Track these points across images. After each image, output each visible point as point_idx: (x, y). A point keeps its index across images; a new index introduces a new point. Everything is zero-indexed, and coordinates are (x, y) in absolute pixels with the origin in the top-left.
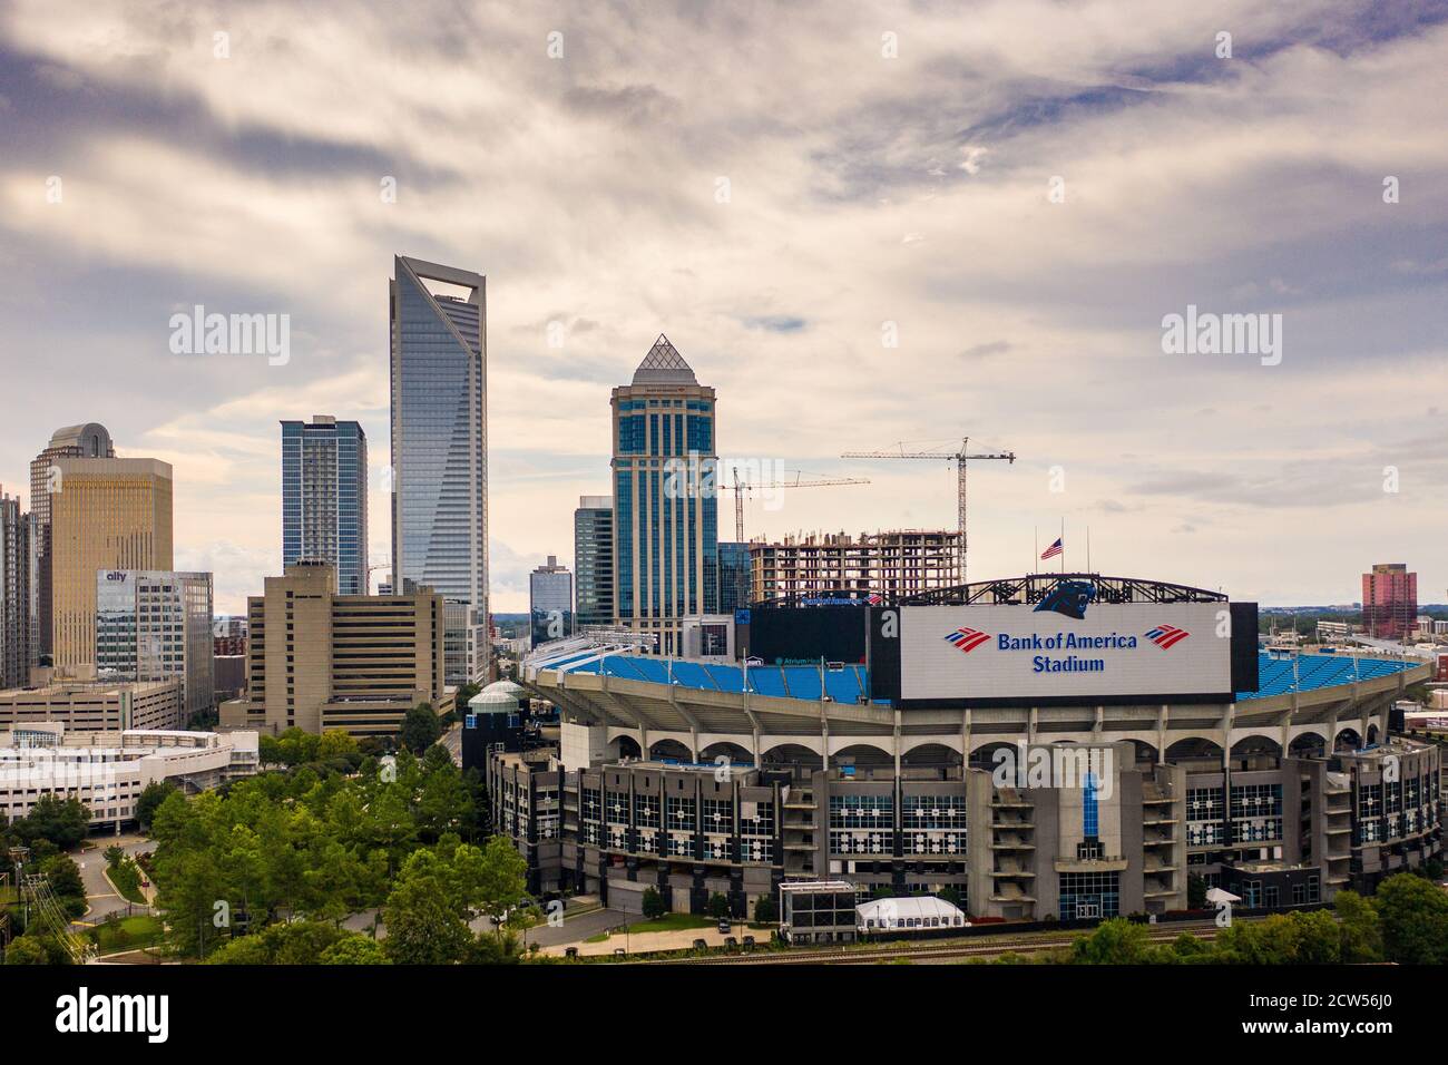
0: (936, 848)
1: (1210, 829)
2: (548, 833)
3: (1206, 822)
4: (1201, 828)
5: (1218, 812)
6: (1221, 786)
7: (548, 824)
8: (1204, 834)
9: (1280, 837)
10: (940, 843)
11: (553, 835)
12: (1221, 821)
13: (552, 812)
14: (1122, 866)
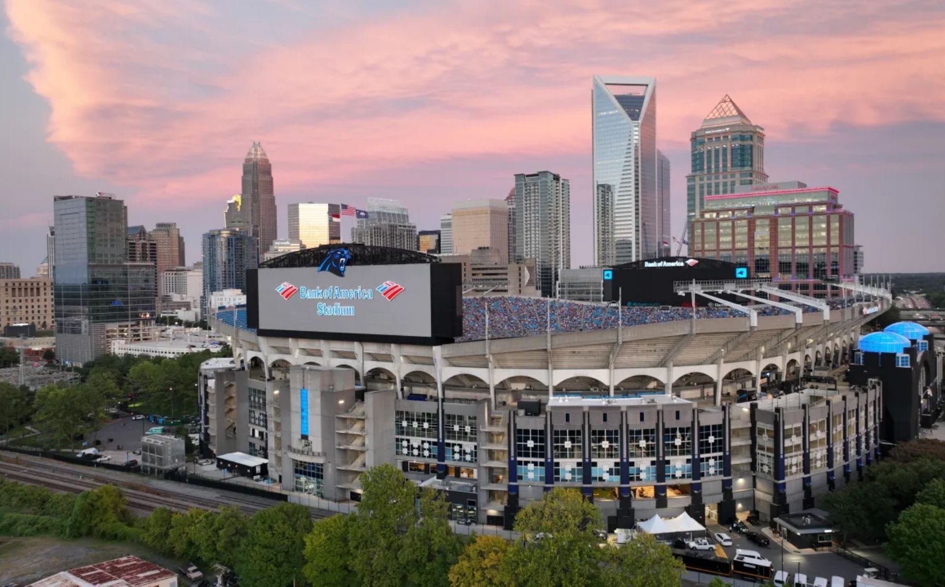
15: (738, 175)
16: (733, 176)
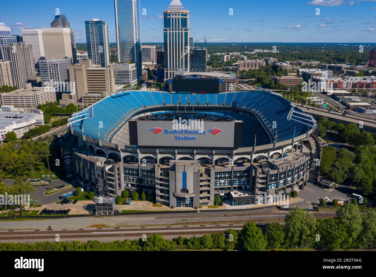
0: (150, 183)
1: (227, 182)
2: (68, 164)
3: (226, 180)
4: (224, 181)
5: (230, 177)
6: (231, 171)
7: (68, 162)
8: (224, 183)
9: (249, 184)
10: (151, 182)
11: (70, 164)
12: (230, 180)
13: (69, 159)
14: (193, 195)
15: (184, 30)
16: (182, 30)
